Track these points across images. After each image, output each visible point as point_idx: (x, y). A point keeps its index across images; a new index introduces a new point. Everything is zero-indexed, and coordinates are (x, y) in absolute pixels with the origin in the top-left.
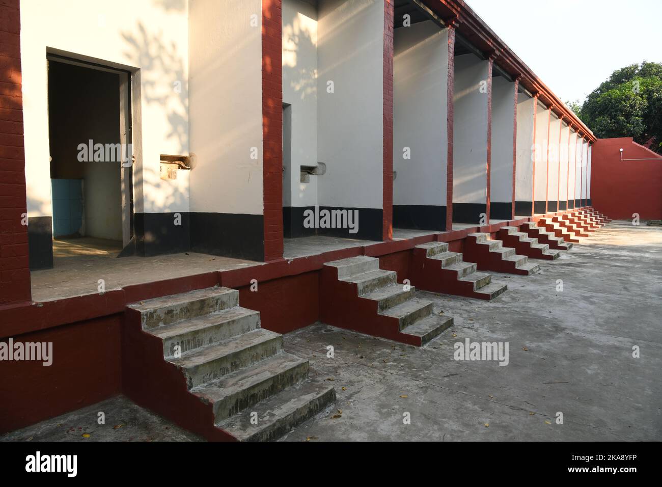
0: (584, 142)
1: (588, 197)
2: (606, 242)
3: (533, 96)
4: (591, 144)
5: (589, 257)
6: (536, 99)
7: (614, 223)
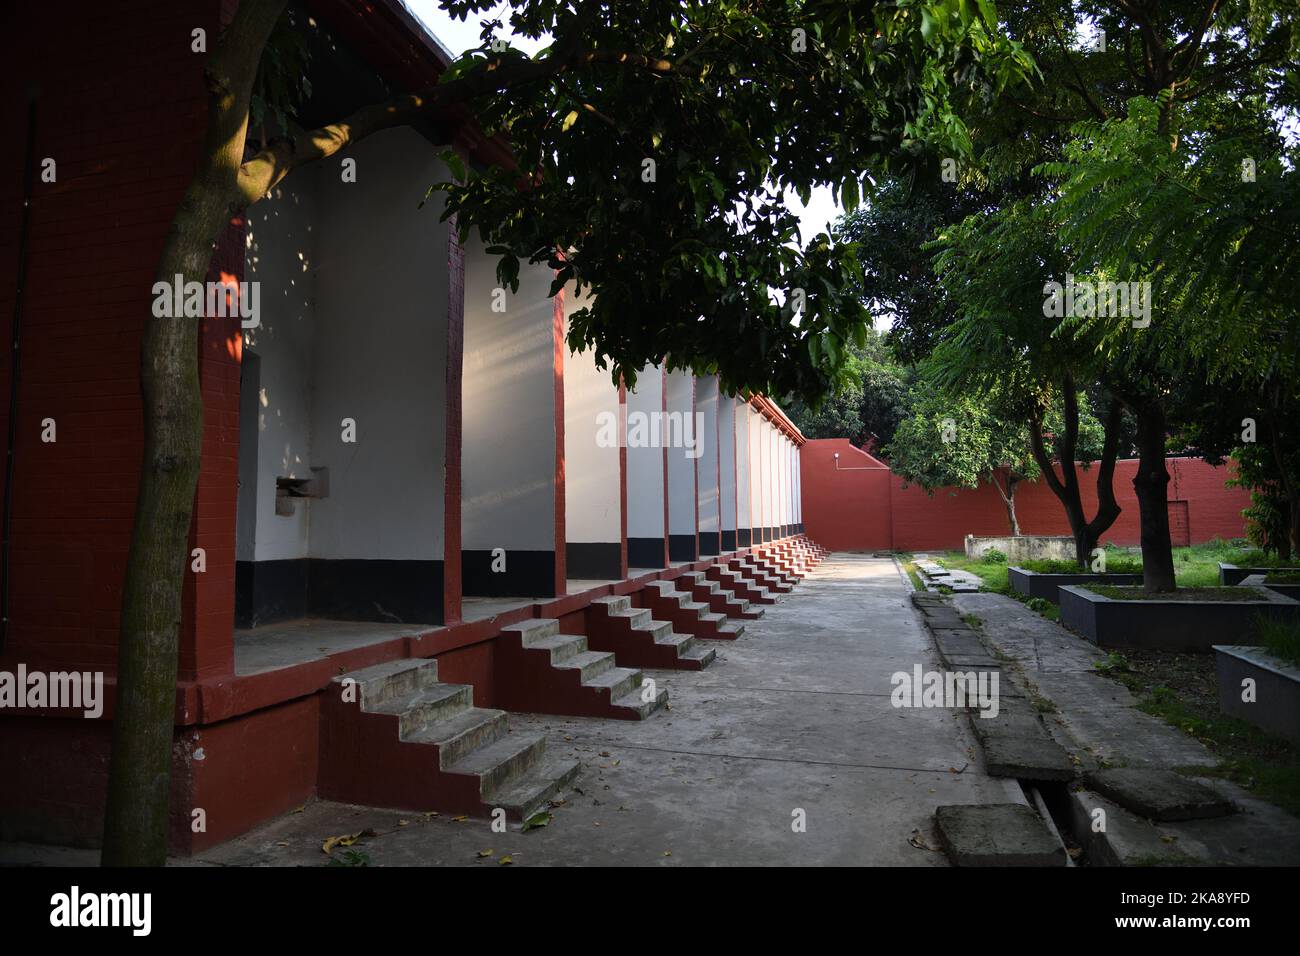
0: (792, 445)
1: (800, 522)
2: (832, 576)
3: (747, 401)
4: (800, 446)
5: (821, 589)
6: (749, 404)
7: (834, 556)
